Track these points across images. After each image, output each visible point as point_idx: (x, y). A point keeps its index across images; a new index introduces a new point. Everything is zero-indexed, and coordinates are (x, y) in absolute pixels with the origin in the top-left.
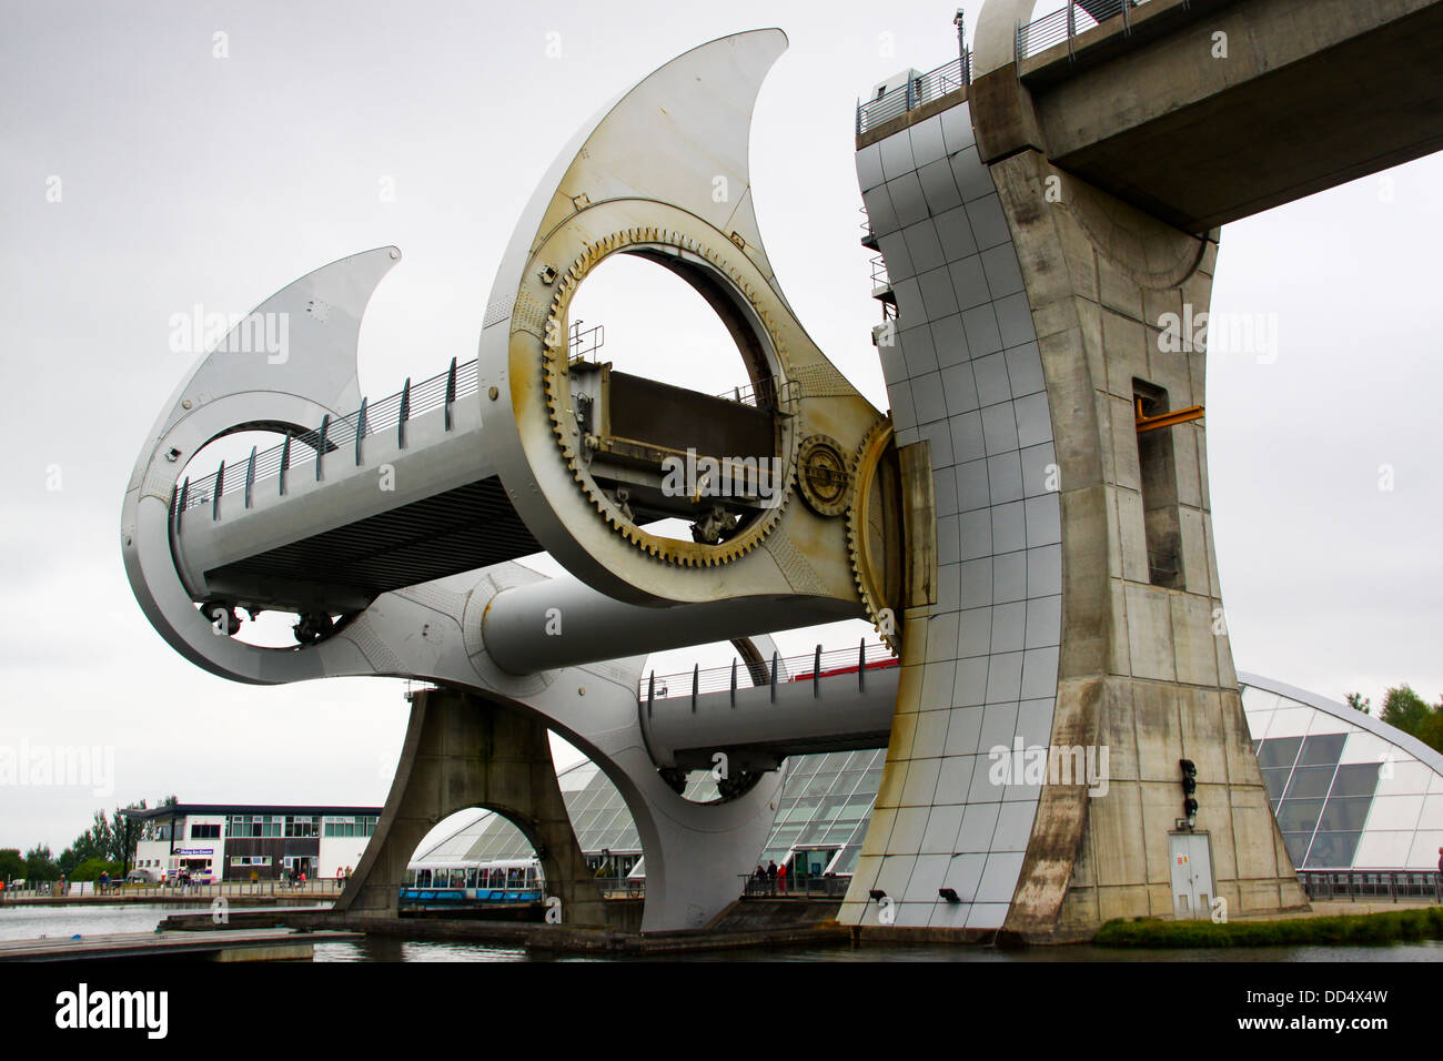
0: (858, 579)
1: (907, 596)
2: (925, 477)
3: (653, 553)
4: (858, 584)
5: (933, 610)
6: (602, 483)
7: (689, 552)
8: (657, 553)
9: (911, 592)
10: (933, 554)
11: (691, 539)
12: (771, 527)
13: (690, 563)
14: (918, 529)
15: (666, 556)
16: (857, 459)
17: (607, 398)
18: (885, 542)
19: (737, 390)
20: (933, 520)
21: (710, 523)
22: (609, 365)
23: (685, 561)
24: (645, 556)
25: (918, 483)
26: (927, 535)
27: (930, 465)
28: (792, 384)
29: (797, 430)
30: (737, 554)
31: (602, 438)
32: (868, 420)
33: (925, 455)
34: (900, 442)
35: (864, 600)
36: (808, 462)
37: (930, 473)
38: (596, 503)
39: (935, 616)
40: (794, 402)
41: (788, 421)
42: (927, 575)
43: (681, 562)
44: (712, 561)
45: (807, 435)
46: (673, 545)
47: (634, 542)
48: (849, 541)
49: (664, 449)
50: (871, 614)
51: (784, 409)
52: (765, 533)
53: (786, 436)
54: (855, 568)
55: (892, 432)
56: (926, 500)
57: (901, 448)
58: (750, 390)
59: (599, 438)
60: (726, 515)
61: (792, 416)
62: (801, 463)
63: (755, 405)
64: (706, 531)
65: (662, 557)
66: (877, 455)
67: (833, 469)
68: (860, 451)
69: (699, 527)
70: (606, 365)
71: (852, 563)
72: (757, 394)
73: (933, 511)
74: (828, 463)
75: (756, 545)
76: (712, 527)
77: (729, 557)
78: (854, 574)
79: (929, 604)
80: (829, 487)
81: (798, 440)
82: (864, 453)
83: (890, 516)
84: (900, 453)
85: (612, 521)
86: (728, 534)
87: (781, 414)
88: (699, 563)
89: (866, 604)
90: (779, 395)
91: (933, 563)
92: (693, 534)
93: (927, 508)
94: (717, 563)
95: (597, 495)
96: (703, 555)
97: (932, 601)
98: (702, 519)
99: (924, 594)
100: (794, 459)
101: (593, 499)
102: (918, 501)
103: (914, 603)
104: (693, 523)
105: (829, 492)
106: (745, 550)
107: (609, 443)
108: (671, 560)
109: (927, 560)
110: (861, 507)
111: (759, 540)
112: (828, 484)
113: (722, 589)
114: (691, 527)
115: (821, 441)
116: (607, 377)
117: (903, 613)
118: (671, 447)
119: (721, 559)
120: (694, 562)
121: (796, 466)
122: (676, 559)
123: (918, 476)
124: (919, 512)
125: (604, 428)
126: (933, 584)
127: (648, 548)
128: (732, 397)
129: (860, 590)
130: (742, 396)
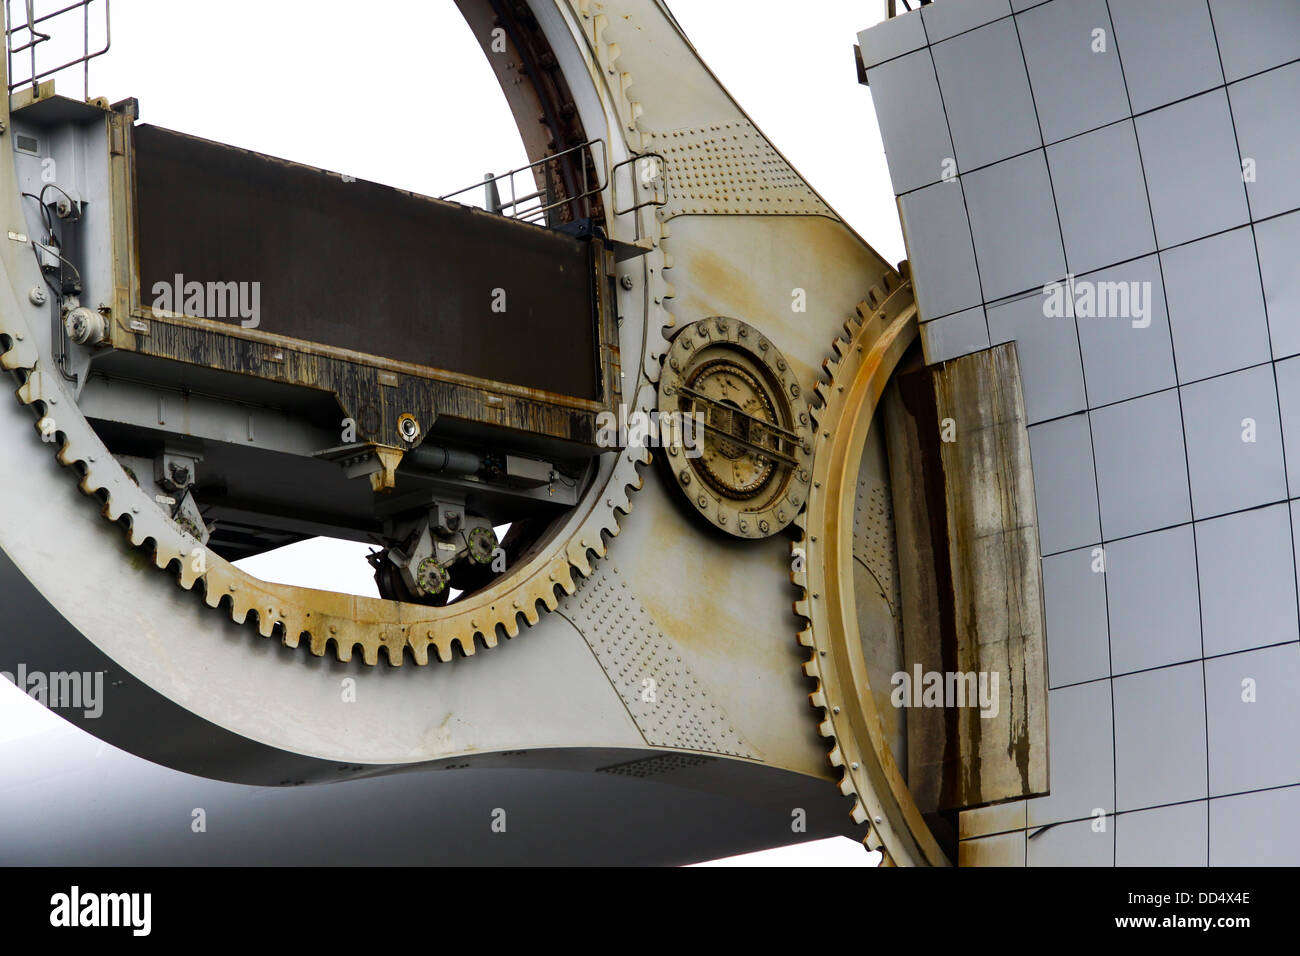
0: (827, 729)
1: (966, 777)
2: (1005, 446)
3: (266, 630)
4: (829, 743)
5: (1039, 812)
6: (120, 440)
7: (368, 624)
8: (279, 630)
9: (977, 762)
10: (1033, 655)
11: (374, 592)
12: (591, 554)
13: (371, 658)
14: (991, 588)
15: (305, 639)
16: (818, 400)
17: (126, 199)
18: (899, 615)
19: (491, 182)
20: (1032, 564)
21: (424, 547)
22: (129, 106)
23: (358, 650)
24: (245, 638)
25: (988, 461)
26: (1014, 603)
27: (1019, 412)
28: (644, 162)
29: (658, 289)
30: (501, 629)
31: (116, 314)
32: (847, 286)
33: (1006, 382)
34: (934, 352)
35: (847, 786)
36: (691, 384)
37: (1022, 433)
38: (102, 495)
39: (1046, 828)
40: (648, 213)
41: (632, 266)
42: (1018, 715)
43: (345, 654)
44: (433, 650)
45: (687, 314)
46: (324, 604)
47: (213, 600)
48: (801, 623)
49: (293, 343)
50: (867, 824)
51: (619, 230)
52: (575, 572)
53: (629, 305)
54: (819, 699)
55: (915, 324)
56: (1012, 507)
57: (939, 366)
58: (527, 183)
59: (106, 312)
60: (467, 525)
61: (644, 251)
62: (671, 379)
63: (542, 223)
64: (413, 567)
65: (292, 641)
66: (873, 385)
67: (759, 415)
68: (828, 378)
69: (392, 557)
70: (119, 107)
71: (812, 684)
72: (548, 193)
73: (1029, 536)
74: (741, 396)
75: (552, 602)
76: (427, 558)
77: (479, 639)
78: (818, 714)
79: (1028, 795)
80: (744, 462)
81: (659, 318)
82: (838, 383)
83: (912, 554)
84: (937, 377)
85: (150, 543)
86: (472, 577)
87: (612, 245)
88: (396, 657)
89: (854, 797)
90: (606, 195)
91: (1035, 679)
92: (378, 578)
93: (1013, 529)
94: (446, 654)
95: (106, 471)
96: (406, 631)
97: (1034, 788)
98: (401, 535)
99: (1010, 767)
100: (652, 368)
101: (92, 484)
102: (988, 510)
103: (987, 793)
104: (378, 548)
105: (747, 476)
106: (521, 617)
107: (135, 325)
108: (318, 648)
109: (1018, 675)
110: (832, 528)
111: (559, 591)
112: (742, 453)
113: (446, 730)
114: (372, 559)
115: (732, 336)
116: (124, 140)
117: (954, 821)
118: (311, 340)
119: (456, 645)
120: (383, 653)
121: (656, 386)
122: (332, 646)
123: (986, 441)
124: (992, 540)
125: (122, 286)
126: (1036, 740)
127: (253, 617)
128: (478, 200)
129: (836, 757)
130: (505, 199)
